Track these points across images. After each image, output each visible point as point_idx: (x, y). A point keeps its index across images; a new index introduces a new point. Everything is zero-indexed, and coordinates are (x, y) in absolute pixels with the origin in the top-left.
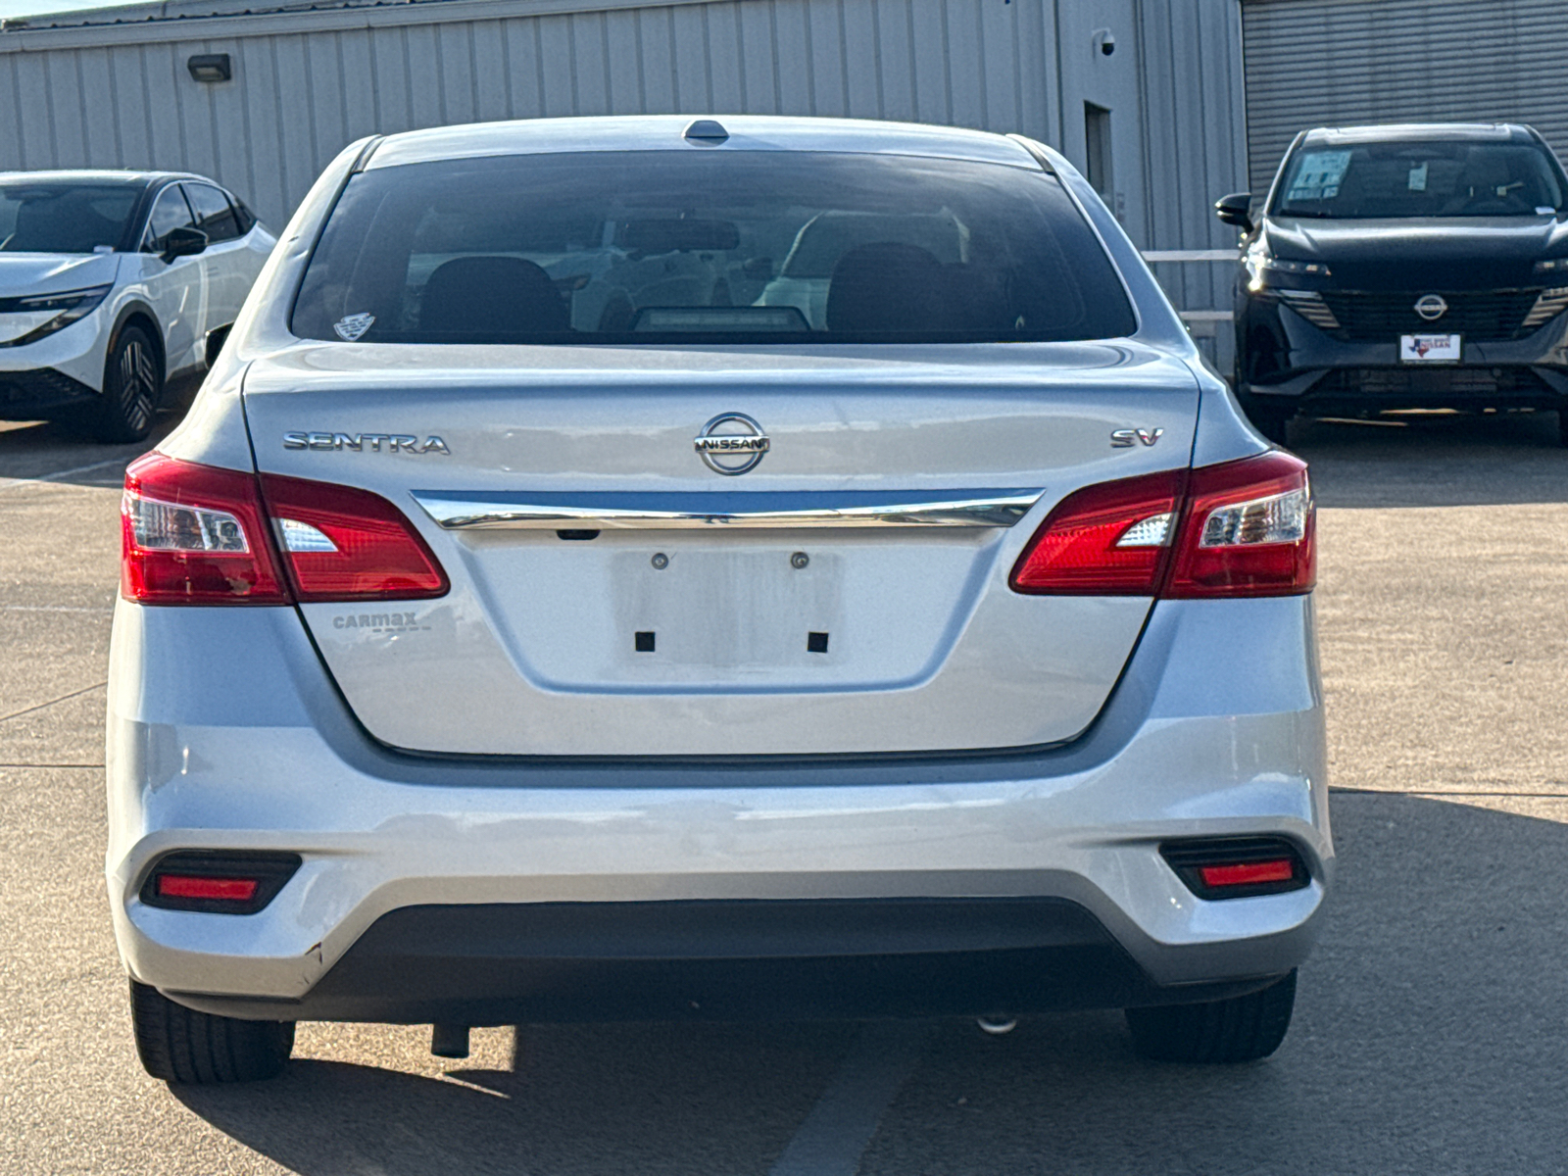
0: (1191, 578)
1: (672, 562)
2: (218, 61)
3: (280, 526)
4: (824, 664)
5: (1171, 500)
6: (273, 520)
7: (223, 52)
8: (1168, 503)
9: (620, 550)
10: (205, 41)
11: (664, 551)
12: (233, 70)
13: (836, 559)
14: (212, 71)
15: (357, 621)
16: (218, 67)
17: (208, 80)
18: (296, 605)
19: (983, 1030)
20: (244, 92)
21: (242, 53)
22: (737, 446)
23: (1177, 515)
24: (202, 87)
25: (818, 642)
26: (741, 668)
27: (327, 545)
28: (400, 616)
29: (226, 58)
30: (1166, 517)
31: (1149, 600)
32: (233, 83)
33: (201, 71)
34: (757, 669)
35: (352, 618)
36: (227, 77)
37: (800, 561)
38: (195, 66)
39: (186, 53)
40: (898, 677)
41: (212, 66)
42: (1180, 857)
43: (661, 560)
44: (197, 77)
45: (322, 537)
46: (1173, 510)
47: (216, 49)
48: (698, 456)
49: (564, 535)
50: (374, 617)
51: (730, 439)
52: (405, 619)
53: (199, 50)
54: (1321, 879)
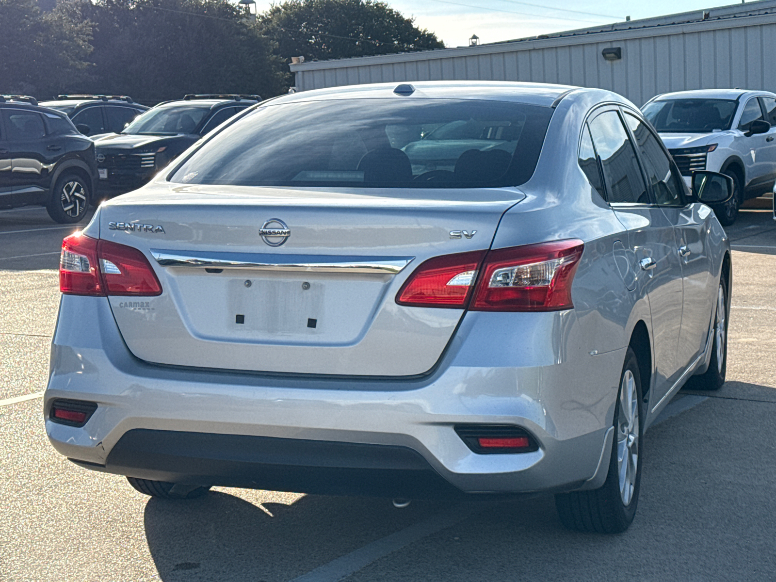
0: (486, 302)
1: (254, 284)
2: (615, 51)
3: (103, 262)
4: (313, 333)
5: (476, 264)
6: (100, 260)
7: (619, 46)
8: (474, 266)
9: (231, 278)
10: (611, 42)
11: (250, 279)
12: (622, 54)
13: (322, 286)
14: (613, 55)
15: (128, 304)
16: (615, 54)
17: (612, 59)
18: (107, 296)
19: (394, 506)
20: (627, 65)
21: (626, 47)
22: (275, 233)
23: (478, 271)
24: (608, 62)
25: (312, 323)
26: (279, 333)
27: (118, 272)
28: (143, 303)
29: (619, 49)
30: (473, 272)
31: (462, 311)
32: (622, 60)
33: (608, 55)
34: (285, 334)
35: (126, 303)
36: (619, 57)
37: (307, 286)
38: (605, 53)
39: (602, 48)
40: (345, 340)
41: (613, 53)
42: (465, 433)
43: (249, 283)
44: (606, 58)
45: (116, 267)
46: (476, 270)
47: (615, 45)
48: (260, 237)
49: (208, 270)
50: (134, 303)
51: (272, 230)
52: (145, 305)
53: (608, 46)
54: (544, 448)
